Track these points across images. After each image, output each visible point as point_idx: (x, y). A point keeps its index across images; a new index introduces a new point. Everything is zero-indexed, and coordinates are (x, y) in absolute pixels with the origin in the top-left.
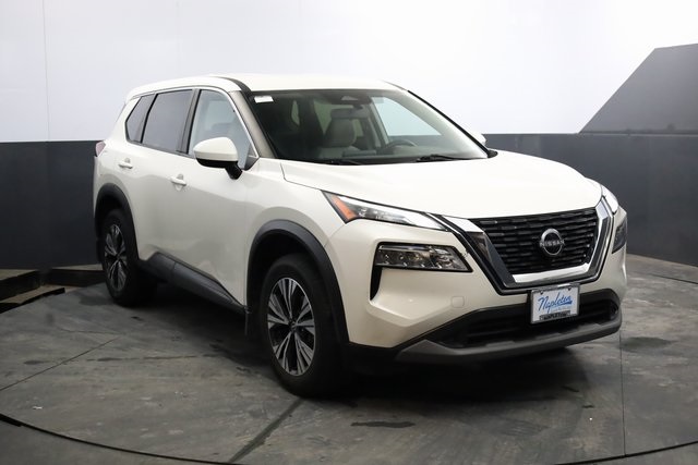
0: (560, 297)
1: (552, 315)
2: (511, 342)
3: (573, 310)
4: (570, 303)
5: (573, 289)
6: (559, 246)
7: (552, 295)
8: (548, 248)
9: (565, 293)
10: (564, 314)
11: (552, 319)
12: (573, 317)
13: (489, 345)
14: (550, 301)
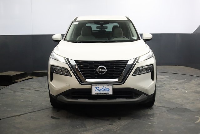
0: (104, 88)
1: (100, 93)
2: (87, 100)
3: (110, 92)
4: (109, 90)
5: (109, 86)
6: (104, 72)
7: (101, 87)
8: (100, 72)
9: (106, 87)
10: (106, 94)
11: (101, 94)
12: (110, 95)
13: (79, 99)
14: (99, 88)
